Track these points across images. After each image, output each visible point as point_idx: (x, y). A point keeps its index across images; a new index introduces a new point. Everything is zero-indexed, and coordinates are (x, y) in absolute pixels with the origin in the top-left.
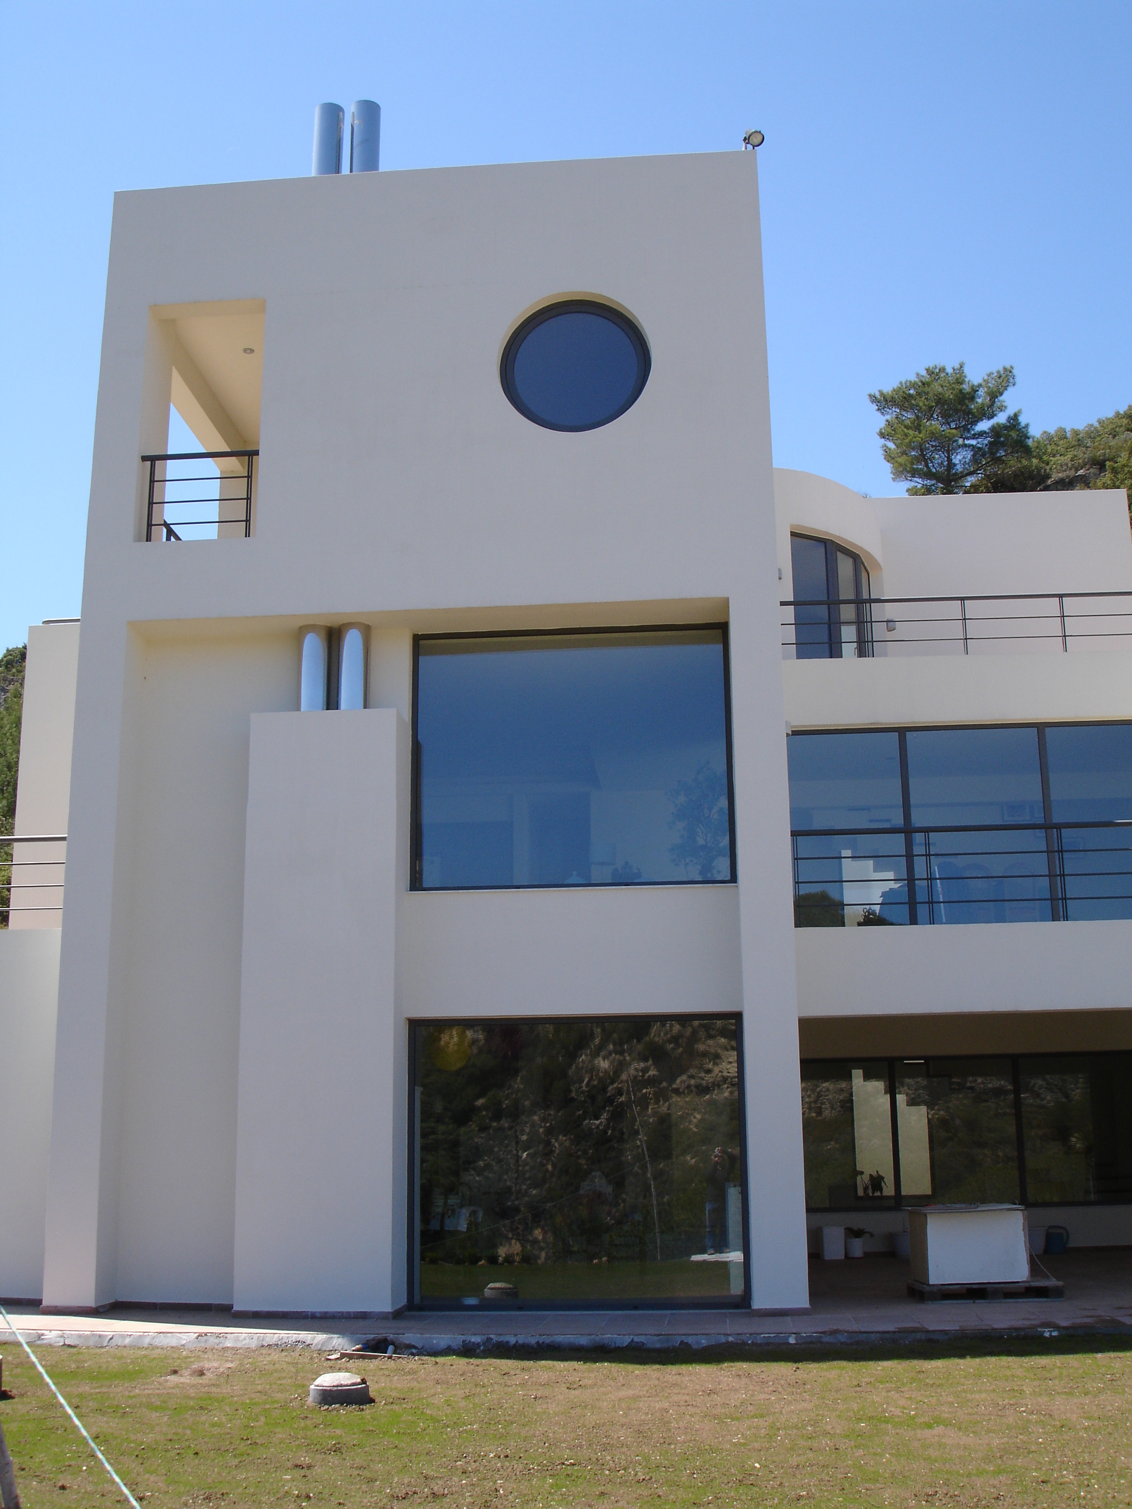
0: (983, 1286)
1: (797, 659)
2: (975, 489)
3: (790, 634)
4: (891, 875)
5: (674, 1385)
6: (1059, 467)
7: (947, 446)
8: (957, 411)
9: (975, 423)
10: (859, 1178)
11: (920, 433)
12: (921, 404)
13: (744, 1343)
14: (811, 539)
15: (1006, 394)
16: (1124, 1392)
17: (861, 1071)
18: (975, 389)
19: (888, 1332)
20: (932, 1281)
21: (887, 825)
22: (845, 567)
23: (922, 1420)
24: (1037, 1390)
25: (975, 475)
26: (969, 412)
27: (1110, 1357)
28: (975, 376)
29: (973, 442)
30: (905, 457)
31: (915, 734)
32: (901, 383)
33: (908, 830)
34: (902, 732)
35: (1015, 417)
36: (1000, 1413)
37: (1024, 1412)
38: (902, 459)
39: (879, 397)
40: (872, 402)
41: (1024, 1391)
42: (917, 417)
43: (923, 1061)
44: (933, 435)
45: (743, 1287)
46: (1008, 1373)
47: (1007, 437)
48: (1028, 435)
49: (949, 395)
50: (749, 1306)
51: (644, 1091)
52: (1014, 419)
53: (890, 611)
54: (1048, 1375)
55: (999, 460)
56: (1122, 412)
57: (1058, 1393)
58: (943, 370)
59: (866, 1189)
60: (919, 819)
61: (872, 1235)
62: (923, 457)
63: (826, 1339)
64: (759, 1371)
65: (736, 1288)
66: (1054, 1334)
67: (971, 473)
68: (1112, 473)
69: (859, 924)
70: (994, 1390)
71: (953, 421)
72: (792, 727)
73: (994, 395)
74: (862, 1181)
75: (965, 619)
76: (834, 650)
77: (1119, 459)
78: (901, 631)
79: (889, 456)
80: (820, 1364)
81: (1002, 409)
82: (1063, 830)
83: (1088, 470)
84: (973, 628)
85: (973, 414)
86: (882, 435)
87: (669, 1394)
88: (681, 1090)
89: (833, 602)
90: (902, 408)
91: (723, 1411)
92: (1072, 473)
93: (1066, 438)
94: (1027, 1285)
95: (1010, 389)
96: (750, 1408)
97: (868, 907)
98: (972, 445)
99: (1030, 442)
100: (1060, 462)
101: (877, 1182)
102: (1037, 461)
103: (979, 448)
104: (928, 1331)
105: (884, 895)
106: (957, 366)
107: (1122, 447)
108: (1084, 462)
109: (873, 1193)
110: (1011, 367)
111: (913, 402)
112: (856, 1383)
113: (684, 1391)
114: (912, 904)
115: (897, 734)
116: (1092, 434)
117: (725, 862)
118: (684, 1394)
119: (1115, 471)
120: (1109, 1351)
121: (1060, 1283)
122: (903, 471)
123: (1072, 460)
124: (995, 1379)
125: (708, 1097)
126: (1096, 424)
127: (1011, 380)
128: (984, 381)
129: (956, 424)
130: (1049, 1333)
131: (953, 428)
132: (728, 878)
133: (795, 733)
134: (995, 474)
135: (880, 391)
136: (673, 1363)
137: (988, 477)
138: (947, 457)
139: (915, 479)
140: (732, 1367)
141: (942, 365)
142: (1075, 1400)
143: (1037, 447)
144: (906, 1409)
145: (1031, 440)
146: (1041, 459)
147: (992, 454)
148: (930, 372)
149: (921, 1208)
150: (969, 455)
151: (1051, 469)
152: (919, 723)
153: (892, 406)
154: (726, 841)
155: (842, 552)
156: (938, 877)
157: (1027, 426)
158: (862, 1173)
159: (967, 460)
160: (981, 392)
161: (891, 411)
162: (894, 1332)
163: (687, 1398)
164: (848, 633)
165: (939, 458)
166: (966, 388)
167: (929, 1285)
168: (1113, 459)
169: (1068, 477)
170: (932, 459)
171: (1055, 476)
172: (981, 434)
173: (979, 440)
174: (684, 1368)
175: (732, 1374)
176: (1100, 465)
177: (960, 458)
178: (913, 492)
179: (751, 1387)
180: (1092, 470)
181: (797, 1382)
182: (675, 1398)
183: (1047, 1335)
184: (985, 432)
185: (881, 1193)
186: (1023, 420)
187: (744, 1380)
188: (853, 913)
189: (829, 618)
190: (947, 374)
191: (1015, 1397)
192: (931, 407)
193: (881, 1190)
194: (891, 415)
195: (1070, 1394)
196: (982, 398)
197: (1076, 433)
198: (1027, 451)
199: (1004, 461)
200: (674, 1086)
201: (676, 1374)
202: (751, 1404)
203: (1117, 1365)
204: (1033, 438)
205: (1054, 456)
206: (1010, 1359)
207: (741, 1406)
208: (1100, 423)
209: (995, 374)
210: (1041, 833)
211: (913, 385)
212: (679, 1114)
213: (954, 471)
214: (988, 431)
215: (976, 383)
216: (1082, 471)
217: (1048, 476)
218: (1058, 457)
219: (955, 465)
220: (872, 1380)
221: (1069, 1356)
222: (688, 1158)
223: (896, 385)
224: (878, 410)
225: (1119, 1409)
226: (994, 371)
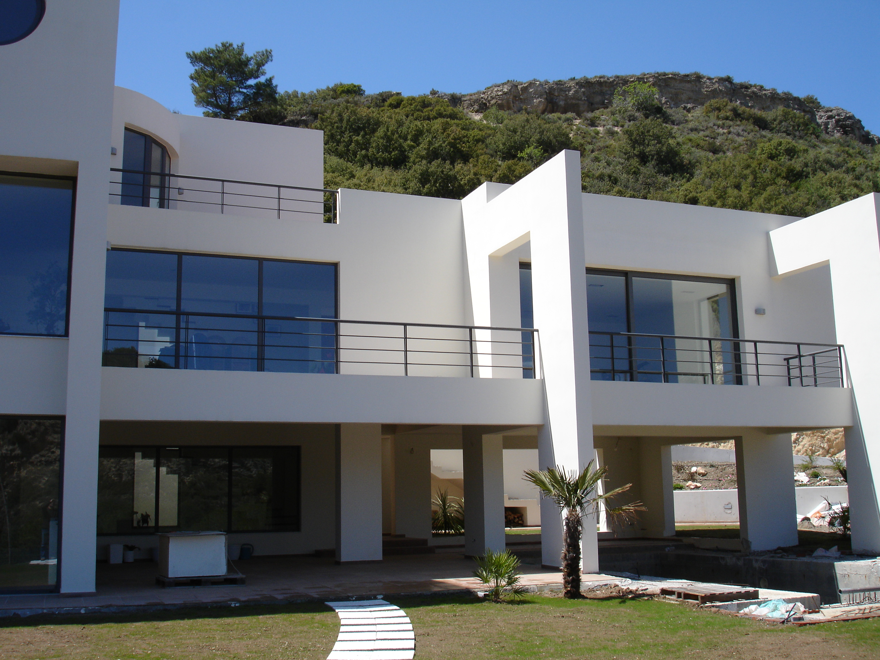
0: (200, 578)
1: (121, 204)
2: (242, 118)
3: (118, 189)
4: (168, 339)
5: (7, 639)
6: (292, 113)
7: (229, 90)
8: (237, 71)
9: (247, 80)
10: (135, 516)
11: (214, 80)
12: (216, 63)
13: (53, 614)
14: (136, 133)
15: (266, 65)
16: (272, 637)
17: (141, 453)
18: (248, 60)
19: (141, 606)
20: (170, 576)
21: (168, 309)
22: (156, 153)
23: (155, 656)
24: (223, 637)
25: (244, 110)
26: (244, 73)
27: (267, 618)
28: (249, 52)
29: (245, 91)
30: (204, 93)
31: (188, 257)
32: (206, 49)
33: (178, 313)
34: (180, 255)
35: (270, 80)
36: (200, 651)
37: (214, 649)
38: (202, 94)
39: (192, 55)
40: (188, 57)
41: (215, 637)
42: (213, 70)
43: (178, 449)
44: (222, 83)
45: (56, 579)
46: (208, 627)
47: (264, 91)
48: (277, 92)
49: (233, 61)
50: (59, 591)
51: (12, 463)
52: (270, 81)
53: (181, 183)
54: (231, 628)
55: (258, 104)
56: (331, 87)
57: (235, 639)
58: (231, 45)
59: (138, 522)
60: (185, 307)
61: (139, 549)
62: (214, 95)
63: (103, 610)
64: (60, 630)
65: (52, 581)
66: (237, 605)
67: (241, 109)
68: (321, 121)
69: (146, 367)
70: (198, 638)
71: (234, 76)
72: (112, 245)
73: (260, 65)
74: (137, 517)
75: (223, 193)
76: (145, 202)
77: (326, 114)
78: (186, 195)
79: (195, 91)
80: (98, 625)
81: (263, 74)
82: (266, 320)
83: (308, 117)
84: (228, 199)
85: (246, 74)
86: (192, 78)
87: (3, 645)
88: (35, 463)
89: (147, 173)
90: (206, 64)
91: (35, 654)
92: (299, 118)
93: (297, 97)
94: (225, 577)
95: (269, 63)
96: (52, 652)
97: (152, 357)
98: (244, 92)
99: (277, 96)
100: (292, 110)
101: (145, 518)
102: (280, 107)
103: (247, 94)
104: (165, 605)
105: (161, 350)
106: (240, 45)
107: (328, 107)
108: (306, 112)
109: (143, 525)
110: (271, 50)
111: (212, 61)
112: (118, 635)
113: (12, 643)
114: (177, 356)
115: (177, 256)
116: (312, 97)
117: (62, 324)
118: (12, 645)
119: (322, 120)
120: (266, 614)
121: (244, 576)
122: (202, 101)
123: (300, 110)
124: (200, 631)
125: (52, 467)
126: (315, 92)
127: (270, 58)
128: (254, 56)
129: (236, 79)
130: (234, 605)
131: (234, 81)
132: (63, 334)
133: (113, 249)
134: (256, 112)
135: (193, 52)
136: (7, 626)
137: (251, 113)
138: (229, 98)
139: (209, 107)
140: (44, 627)
141: (231, 42)
142: (244, 642)
143: (281, 100)
144: (146, 650)
145: (278, 95)
146: (282, 107)
147: (255, 99)
148: (223, 45)
149: (166, 534)
150: (241, 98)
151: (287, 113)
152: (190, 251)
153: (200, 62)
154: (64, 311)
155: (155, 143)
156: (194, 342)
157: (276, 86)
158: (137, 513)
159: (240, 101)
160: (252, 62)
161: (198, 65)
162: (144, 606)
163: (13, 647)
164: (154, 193)
165: (224, 97)
166: (243, 57)
167: (168, 578)
168: (322, 113)
169: (296, 119)
170: (220, 97)
171: (290, 118)
172: (250, 87)
173: (249, 90)
174: (14, 629)
175: (43, 632)
176: (315, 115)
177: (237, 99)
178: (207, 114)
179: (54, 640)
180: (310, 118)
181: (82, 636)
182: (6, 647)
183: (233, 605)
184: (252, 86)
185: (148, 524)
186: (274, 82)
187: (51, 635)
188: (143, 361)
189: (144, 181)
190: (234, 48)
191: (210, 641)
192: (222, 66)
193: (147, 523)
194: (198, 66)
195: (242, 639)
196: (252, 65)
197: (303, 95)
198: (275, 101)
199: (261, 105)
200: (31, 460)
201: (9, 633)
202: (53, 649)
203: (270, 622)
204: (279, 94)
205: (290, 106)
206: (210, 619)
207: (46, 651)
208: (317, 91)
209: (261, 53)
210: (256, 321)
211: (213, 51)
212: (32, 477)
213: (232, 106)
214: (254, 85)
215: (249, 57)
216: (304, 117)
217: (285, 117)
218: (292, 107)
219: (233, 102)
220: (128, 633)
221: (244, 617)
222: (38, 503)
223: (202, 50)
224: (191, 62)
225: (267, 646)
226: (260, 50)
